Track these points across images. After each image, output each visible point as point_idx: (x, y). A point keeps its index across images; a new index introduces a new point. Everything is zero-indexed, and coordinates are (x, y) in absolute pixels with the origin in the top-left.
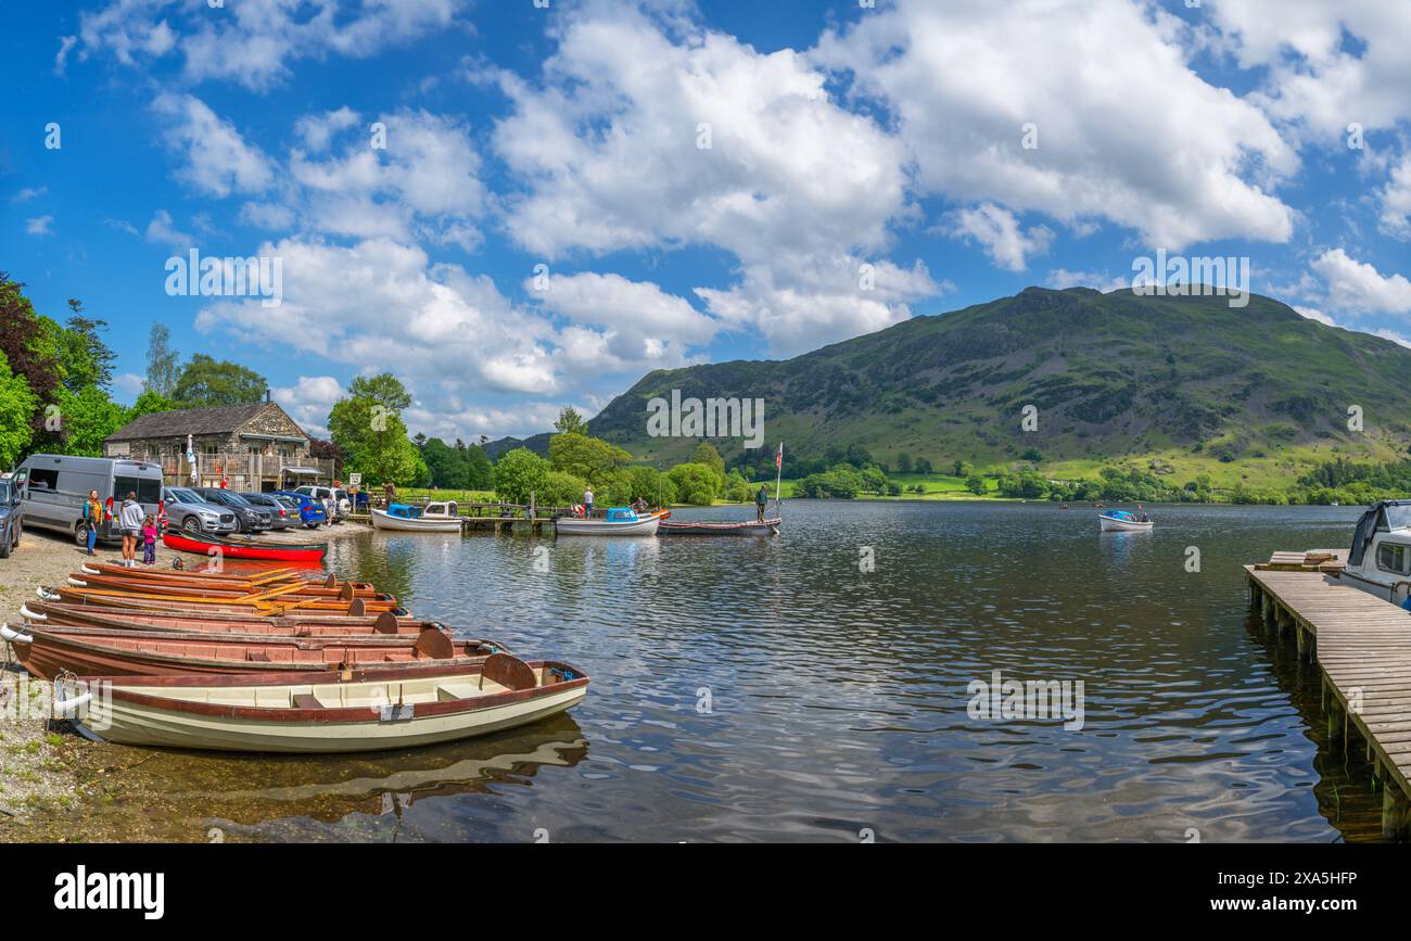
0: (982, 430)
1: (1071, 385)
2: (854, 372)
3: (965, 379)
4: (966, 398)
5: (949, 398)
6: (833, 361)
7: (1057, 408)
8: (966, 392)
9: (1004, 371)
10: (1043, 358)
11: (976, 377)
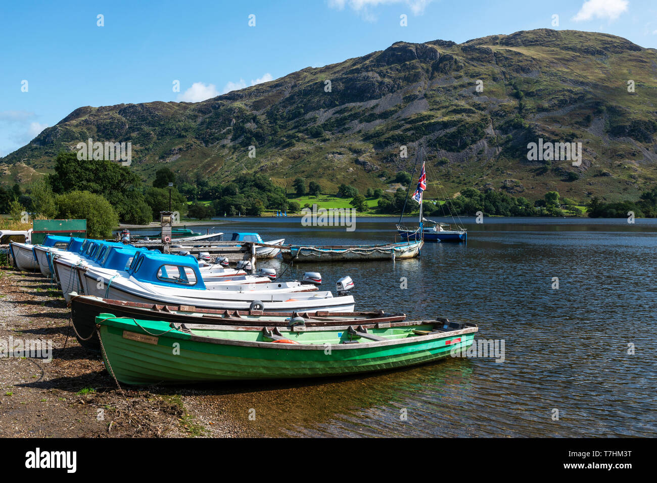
0: (361, 159)
1: (433, 121)
2: (255, 112)
3: (345, 119)
4: (346, 134)
5: (333, 134)
6: (238, 104)
7: (422, 140)
8: (346, 129)
9: (377, 111)
10: (410, 99)
11: (354, 116)
